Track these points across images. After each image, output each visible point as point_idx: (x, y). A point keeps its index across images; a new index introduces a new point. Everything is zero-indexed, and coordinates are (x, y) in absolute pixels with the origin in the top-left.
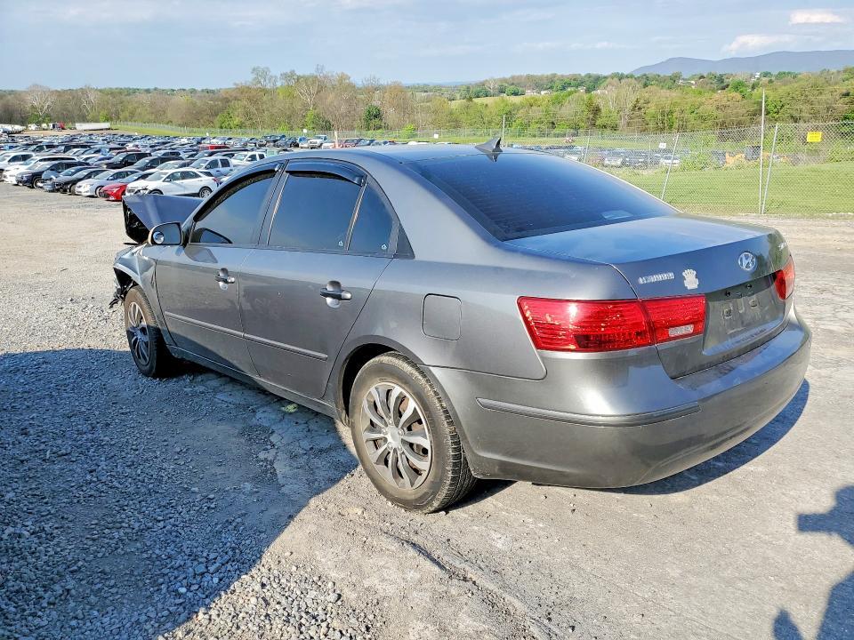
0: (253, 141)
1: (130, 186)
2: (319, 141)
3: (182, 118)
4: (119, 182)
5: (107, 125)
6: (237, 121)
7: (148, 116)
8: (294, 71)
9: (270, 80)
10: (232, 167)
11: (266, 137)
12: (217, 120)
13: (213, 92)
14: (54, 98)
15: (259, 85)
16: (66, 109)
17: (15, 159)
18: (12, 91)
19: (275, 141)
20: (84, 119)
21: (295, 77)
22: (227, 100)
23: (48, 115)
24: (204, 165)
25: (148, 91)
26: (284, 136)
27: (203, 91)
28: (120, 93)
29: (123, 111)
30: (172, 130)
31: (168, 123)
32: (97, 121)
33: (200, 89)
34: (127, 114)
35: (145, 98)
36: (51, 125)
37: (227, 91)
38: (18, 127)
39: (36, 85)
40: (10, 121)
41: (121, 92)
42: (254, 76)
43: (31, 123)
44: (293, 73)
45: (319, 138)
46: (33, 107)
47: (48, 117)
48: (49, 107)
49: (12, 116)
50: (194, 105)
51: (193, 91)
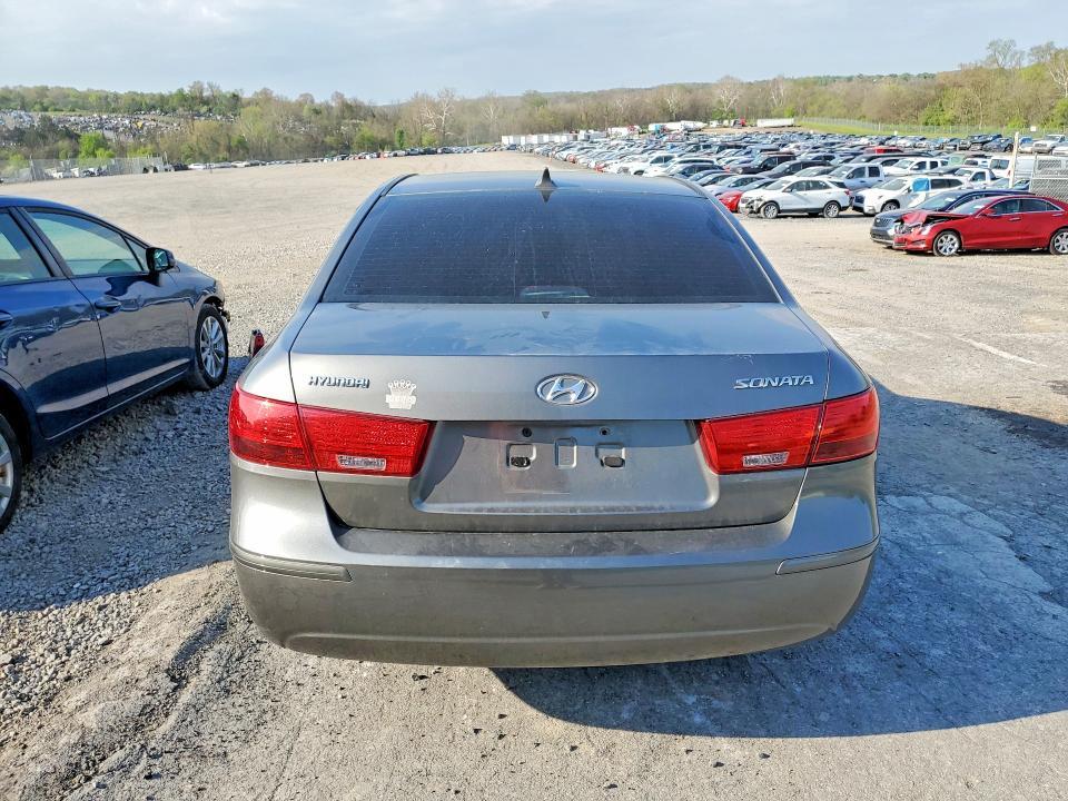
0: (953, 143)
1: (744, 196)
2: (1050, 143)
3: (879, 112)
4: (735, 191)
5: (789, 121)
6: (949, 115)
7: (838, 111)
8: (1052, 43)
9: (1013, 56)
10: (881, 177)
11: (972, 137)
12: (923, 115)
13: (933, 76)
14: (742, 91)
15: (995, 66)
16: (752, 104)
17: (658, 160)
18: (707, 84)
19: (983, 143)
20: (767, 115)
21: (1053, 52)
22: (942, 88)
23: (732, 111)
24: (846, 173)
25: (850, 79)
26: (999, 136)
27: (919, 76)
28: (815, 83)
29: (812, 104)
30: (863, 126)
31: (859, 119)
32: (780, 116)
33: (915, 74)
34: (816, 107)
35: (840, 88)
36: (733, 121)
37: (947, 75)
38: (700, 125)
39: (727, 77)
40: (694, 118)
41: (817, 81)
42: (990, 52)
43: (713, 119)
44: (1050, 46)
45: (1053, 138)
46: (720, 102)
47: (732, 114)
48: (735, 101)
49: (697, 112)
50: (897, 95)
51: (906, 77)
